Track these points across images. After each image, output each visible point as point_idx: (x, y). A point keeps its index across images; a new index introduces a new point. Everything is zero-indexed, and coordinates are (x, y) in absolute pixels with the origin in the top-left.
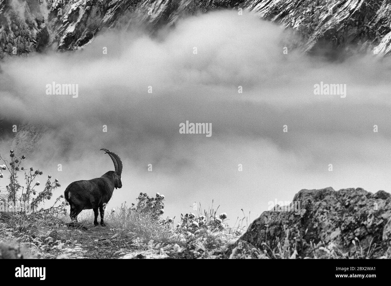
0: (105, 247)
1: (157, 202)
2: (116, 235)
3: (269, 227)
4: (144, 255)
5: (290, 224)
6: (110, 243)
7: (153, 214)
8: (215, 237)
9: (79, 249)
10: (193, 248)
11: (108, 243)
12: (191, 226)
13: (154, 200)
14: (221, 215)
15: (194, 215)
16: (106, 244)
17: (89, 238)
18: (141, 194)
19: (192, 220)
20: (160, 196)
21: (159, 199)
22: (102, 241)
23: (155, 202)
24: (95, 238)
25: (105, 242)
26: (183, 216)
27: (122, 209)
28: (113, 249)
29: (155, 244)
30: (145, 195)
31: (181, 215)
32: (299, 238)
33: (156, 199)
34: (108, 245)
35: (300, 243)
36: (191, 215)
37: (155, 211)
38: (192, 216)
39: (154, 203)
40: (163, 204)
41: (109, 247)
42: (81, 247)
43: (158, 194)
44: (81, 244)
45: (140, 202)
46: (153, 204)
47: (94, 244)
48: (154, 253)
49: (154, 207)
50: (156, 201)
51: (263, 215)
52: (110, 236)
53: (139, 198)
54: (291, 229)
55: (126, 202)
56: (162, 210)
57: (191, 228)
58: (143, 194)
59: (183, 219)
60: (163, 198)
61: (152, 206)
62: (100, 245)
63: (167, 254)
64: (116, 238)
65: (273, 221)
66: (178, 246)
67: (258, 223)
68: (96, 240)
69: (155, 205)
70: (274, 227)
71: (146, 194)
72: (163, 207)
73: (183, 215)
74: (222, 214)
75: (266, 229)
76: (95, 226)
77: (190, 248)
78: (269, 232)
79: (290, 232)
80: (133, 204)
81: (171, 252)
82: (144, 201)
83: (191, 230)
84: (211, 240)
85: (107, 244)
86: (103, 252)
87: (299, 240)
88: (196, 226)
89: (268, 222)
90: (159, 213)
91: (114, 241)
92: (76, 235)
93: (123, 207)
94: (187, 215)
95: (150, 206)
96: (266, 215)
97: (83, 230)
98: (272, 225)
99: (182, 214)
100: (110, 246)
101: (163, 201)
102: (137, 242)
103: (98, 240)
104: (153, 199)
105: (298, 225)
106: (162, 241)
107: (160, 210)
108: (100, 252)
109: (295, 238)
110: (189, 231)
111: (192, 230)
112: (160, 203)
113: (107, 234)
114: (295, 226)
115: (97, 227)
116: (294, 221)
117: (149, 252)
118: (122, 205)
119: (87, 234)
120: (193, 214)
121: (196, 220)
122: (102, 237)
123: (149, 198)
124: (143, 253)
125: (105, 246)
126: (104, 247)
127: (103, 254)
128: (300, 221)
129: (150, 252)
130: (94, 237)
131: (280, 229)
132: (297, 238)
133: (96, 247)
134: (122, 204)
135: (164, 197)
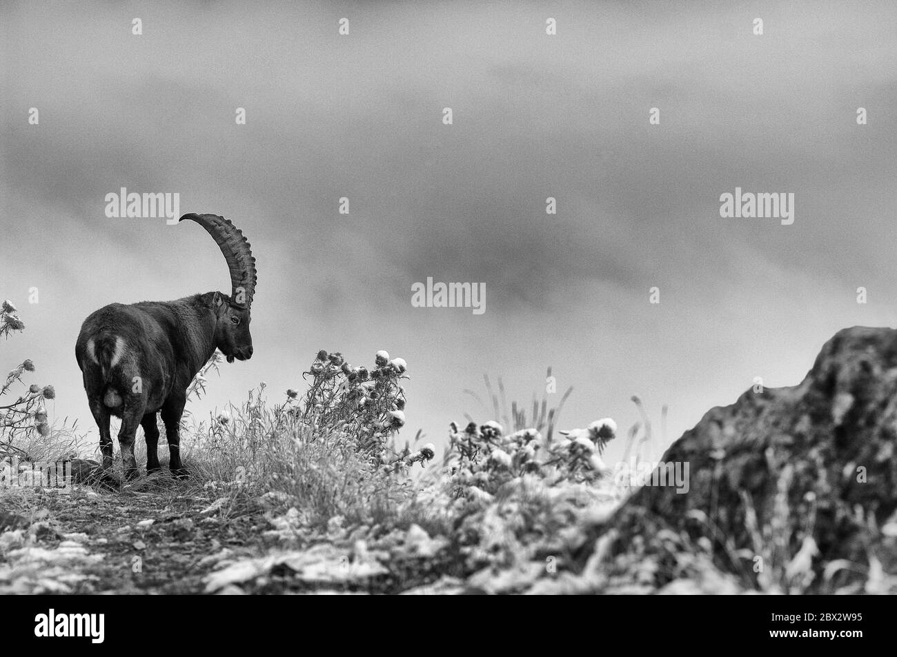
0: (172, 544)
1: (378, 386)
2: (218, 504)
3: (725, 460)
4: (295, 566)
5: (797, 447)
6: (192, 530)
7: (365, 429)
8: (552, 502)
9: (74, 549)
10: (475, 539)
11: (184, 530)
12: (485, 469)
13: (369, 377)
14: (596, 429)
15: (500, 428)
16: (175, 534)
17: (120, 515)
18: (322, 356)
19: (491, 445)
20: (392, 365)
21: (387, 373)
22: (163, 524)
23: (371, 383)
24: (143, 514)
25: (174, 525)
26: (456, 432)
27: (250, 410)
28: (199, 550)
29: (349, 528)
30: (335, 359)
31: (451, 427)
32: (825, 496)
33: (375, 375)
34: (184, 537)
35: (826, 514)
36: (488, 427)
37: (370, 417)
38: (490, 432)
39: (370, 390)
40: (401, 391)
41: (187, 543)
42: (86, 545)
43: (384, 354)
44: (87, 533)
45: (317, 386)
46: (365, 392)
47: (135, 534)
48: (332, 559)
49: (367, 404)
50: (374, 382)
51: (707, 418)
52: (197, 506)
53: (315, 373)
54: (801, 466)
55: (263, 385)
56: (399, 414)
57: (485, 476)
58: (329, 354)
59: (458, 444)
60: (402, 369)
61: (363, 401)
62: (153, 538)
63: (378, 559)
64: (217, 512)
65: (739, 438)
66: (425, 534)
67: (688, 446)
68: (147, 522)
69: (373, 396)
70: (743, 460)
71: (338, 354)
72: (401, 404)
73: (458, 429)
74: (598, 424)
75: (713, 469)
76: (149, 473)
77: (463, 538)
78: (725, 478)
79: (796, 477)
80: (292, 394)
81: (393, 555)
82: (331, 381)
83: (483, 482)
84: (540, 512)
85: (180, 534)
86: (162, 561)
87: (825, 504)
88: (504, 468)
89: (725, 442)
90: (387, 424)
91: (210, 523)
92: (74, 507)
93: (252, 405)
94: (471, 429)
95: (354, 398)
96: (719, 416)
97: (103, 486)
98: (734, 452)
99: (453, 425)
100: (189, 541)
101: (401, 383)
102: (285, 525)
103: (151, 521)
104: (363, 374)
105: (825, 453)
106: (371, 520)
107: (390, 416)
108: (150, 562)
109: (810, 497)
110: (479, 483)
111: (490, 480)
112: (388, 390)
113: (189, 501)
114: (814, 453)
115: (155, 476)
116: (809, 438)
117: (314, 553)
118: (251, 396)
119: (116, 501)
120: (493, 424)
121: (504, 446)
122: (166, 512)
123: (350, 370)
124: (292, 558)
125: (174, 541)
126: (168, 543)
127: (157, 568)
128: (832, 438)
129: (319, 556)
130: (142, 512)
131: (762, 464)
132: (818, 498)
133: (139, 545)
134: (250, 392)
135: (405, 365)
